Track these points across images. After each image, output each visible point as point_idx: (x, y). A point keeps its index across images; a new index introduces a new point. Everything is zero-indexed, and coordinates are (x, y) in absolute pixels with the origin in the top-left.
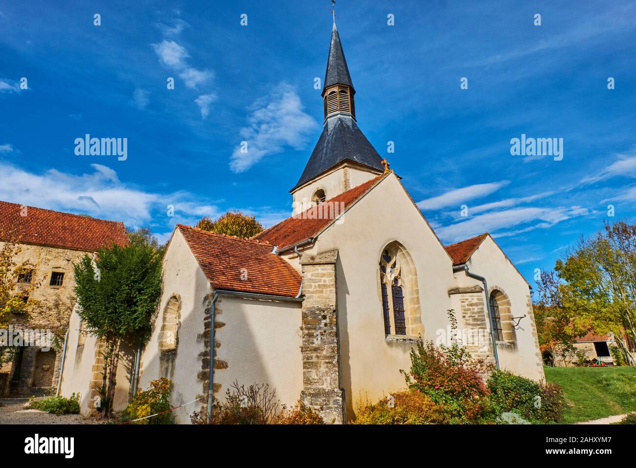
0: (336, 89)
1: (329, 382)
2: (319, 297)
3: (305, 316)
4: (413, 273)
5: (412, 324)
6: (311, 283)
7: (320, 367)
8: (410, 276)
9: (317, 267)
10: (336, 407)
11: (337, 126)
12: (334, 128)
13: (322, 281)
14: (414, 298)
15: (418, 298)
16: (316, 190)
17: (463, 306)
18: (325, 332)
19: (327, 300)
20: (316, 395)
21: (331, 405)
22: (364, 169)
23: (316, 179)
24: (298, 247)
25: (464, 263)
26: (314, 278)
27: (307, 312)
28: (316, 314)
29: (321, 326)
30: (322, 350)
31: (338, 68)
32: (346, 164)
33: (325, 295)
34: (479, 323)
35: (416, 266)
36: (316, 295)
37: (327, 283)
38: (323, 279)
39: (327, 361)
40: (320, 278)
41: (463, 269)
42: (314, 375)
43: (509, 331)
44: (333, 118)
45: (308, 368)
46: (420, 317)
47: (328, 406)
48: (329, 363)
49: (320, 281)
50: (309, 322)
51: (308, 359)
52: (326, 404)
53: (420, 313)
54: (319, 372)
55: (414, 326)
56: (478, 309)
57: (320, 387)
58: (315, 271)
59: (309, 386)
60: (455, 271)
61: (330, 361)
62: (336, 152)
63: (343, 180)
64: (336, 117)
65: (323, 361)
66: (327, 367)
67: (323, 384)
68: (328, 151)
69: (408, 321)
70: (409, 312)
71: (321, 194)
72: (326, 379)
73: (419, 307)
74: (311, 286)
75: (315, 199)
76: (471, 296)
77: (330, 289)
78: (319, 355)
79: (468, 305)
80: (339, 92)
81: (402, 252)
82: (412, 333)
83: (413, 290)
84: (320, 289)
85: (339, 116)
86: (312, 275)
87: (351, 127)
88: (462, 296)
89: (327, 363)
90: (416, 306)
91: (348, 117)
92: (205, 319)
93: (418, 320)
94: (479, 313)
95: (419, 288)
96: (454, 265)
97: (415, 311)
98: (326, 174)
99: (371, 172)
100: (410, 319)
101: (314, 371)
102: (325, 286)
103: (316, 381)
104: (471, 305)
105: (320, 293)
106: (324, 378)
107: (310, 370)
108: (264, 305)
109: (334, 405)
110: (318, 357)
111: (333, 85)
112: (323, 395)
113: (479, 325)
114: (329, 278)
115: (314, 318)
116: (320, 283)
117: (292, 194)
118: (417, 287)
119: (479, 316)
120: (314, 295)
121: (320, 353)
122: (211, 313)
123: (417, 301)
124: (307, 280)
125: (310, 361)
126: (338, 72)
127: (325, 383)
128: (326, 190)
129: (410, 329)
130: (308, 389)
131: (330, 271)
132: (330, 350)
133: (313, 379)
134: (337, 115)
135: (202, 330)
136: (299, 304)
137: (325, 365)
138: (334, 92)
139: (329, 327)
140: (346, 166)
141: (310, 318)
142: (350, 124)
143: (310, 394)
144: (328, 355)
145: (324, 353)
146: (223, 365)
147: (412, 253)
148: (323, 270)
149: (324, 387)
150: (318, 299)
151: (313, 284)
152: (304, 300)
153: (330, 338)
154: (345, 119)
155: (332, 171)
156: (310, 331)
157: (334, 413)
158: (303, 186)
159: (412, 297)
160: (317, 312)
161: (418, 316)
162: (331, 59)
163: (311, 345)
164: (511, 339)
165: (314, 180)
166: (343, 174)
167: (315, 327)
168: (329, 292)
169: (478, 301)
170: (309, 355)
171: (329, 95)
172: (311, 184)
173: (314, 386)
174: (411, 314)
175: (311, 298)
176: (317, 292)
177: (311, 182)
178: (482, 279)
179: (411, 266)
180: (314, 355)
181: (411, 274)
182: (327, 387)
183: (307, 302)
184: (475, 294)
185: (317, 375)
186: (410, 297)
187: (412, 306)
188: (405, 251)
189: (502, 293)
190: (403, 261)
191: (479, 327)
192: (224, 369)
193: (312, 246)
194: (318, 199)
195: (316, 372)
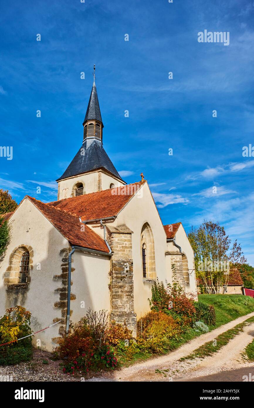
0: (94, 123)
1: (128, 307)
2: (122, 254)
3: (113, 265)
4: (152, 242)
5: (150, 271)
6: (118, 245)
7: (123, 298)
8: (150, 244)
9: (121, 235)
10: (133, 323)
11: (93, 145)
12: (91, 146)
13: (124, 244)
14: (152, 256)
15: (154, 256)
16: (77, 183)
17: (172, 262)
18: (126, 276)
19: (127, 256)
20: (121, 315)
21: (130, 322)
22: (109, 175)
23: (78, 176)
24: (103, 220)
25: (172, 238)
26: (119, 242)
27: (116, 263)
28: (121, 264)
29: (124, 272)
30: (125, 287)
31: (96, 110)
32: (101, 170)
33: (126, 253)
34: (179, 272)
35: (154, 238)
36: (120, 253)
37: (127, 246)
38: (125, 243)
39: (127, 294)
40: (123, 242)
41: (172, 241)
42: (119, 303)
43: (187, 277)
44: (90, 140)
45: (116, 299)
46: (155, 268)
47: (129, 322)
48: (129, 295)
49: (123, 244)
50: (117, 269)
51: (116, 293)
52: (127, 321)
53: (155, 265)
54: (123, 301)
55: (151, 273)
56: (179, 264)
57: (123, 310)
58: (120, 237)
59: (116, 310)
60: (168, 242)
61: (129, 294)
62: (92, 161)
63: (98, 179)
64: (92, 139)
65: (125, 294)
66: (128, 298)
67: (125, 309)
68: (86, 159)
69: (148, 269)
70: (148, 264)
71: (80, 186)
72: (127, 306)
73: (155, 262)
74: (117, 247)
75: (75, 188)
76: (177, 257)
77: (129, 249)
78: (123, 290)
79: (174, 262)
80: (96, 125)
81: (147, 229)
82: (150, 277)
83: (151, 251)
84: (123, 249)
85: (94, 139)
86: (118, 240)
87: (101, 148)
88: (172, 257)
89: (127, 295)
90: (153, 261)
91: (99, 141)
92: (62, 265)
93: (154, 269)
94: (180, 266)
95: (155, 251)
96: (167, 239)
97: (152, 264)
98: (85, 174)
99: (113, 177)
100: (149, 268)
101: (119, 300)
102: (126, 247)
103: (121, 307)
104: (176, 262)
105: (123, 251)
106: (126, 305)
107: (117, 300)
108: (93, 257)
109: (132, 321)
110: (122, 291)
111: (92, 120)
112: (126, 316)
113: (179, 273)
114: (128, 243)
115: (120, 267)
116: (123, 245)
117: (58, 182)
118: (154, 250)
119: (180, 268)
120: (119, 252)
121: (123, 289)
122: (67, 261)
123: (154, 258)
124: (115, 242)
125: (117, 294)
126: (95, 112)
127: (126, 308)
128: (84, 184)
129: (149, 274)
130: (116, 312)
131: (129, 238)
132: (130, 288)
133: (119, 305)
134: (93, 138)
135: (60, 273)
136: (109, 257)
137: (126, 297)
138: (93, 124)
139: (129, 273)
140: (100, 171)
141: (117, 267)
142: (100, 146)
143: (118, 315)
144: (128, 290)
145: (126, 289)
146: (73, 297)
147: (152, 230)
148: (124, 237)
149: (126, 310)
150: (122, 255)
151: (119, 246)
152: (113, 255)
153: (130, 280)
154: (98, 142)
155: (90, 173)
156: (117, 275)
157: (132, 327)
158: (67, 178)
159: (151, 255)
160: (122, 263)
161: (154, 267)
162: (91, 103)
163: (118, 284)
164: (187, 281)
165: (76, 176)
166: (98, 176)
167: (121, 272)
168: (128, 251)
169: (179, 260)
170: (117, 290)
171: (89, 125)
172: (73, 178)
173: (119, 310)
174: (149, 265)
175: (117, 254)
176: (121, 250)
177: (74, 177)
178: (179, 247)
179: (151, 238)
180: (120, 290)
181: (151, 242)
182: (127, 310)
183: (115, 256)
184: (178, 256)
185: (121, 303)
186: (149, 255)
187: (150, 261)
188: (150, 229)
189: (185, 256)
190: (147, 234)
191: (179, 274)
192: (74, 300)
193: (112, 221)
194: (77, 188)
195: (121, 301)
